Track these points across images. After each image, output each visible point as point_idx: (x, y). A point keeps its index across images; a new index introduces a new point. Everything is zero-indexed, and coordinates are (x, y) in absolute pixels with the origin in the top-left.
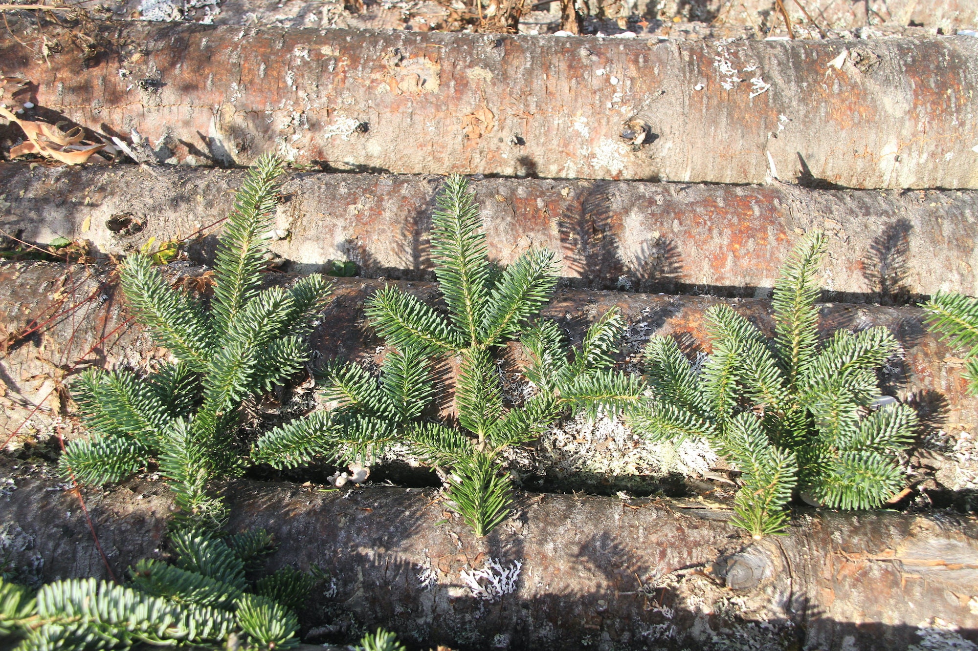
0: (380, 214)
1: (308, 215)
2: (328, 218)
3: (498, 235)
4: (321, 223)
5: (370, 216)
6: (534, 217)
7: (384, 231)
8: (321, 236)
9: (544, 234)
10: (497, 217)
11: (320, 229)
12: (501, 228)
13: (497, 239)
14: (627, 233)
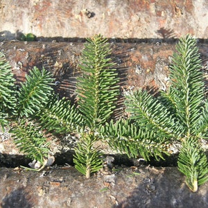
0: (49, 5)
1: (6, 6)
2: (18, 8)
3: (119, 14)
4: (14, 11)
5: (43, 6)
6: (140, 3)
7: (52, 15)
8: (15, 19)
9: (147, 13)
10: (119, 4)
11: (14, 15)
12: (122, 10)
13: (119, 17)
14: (196, 10)
